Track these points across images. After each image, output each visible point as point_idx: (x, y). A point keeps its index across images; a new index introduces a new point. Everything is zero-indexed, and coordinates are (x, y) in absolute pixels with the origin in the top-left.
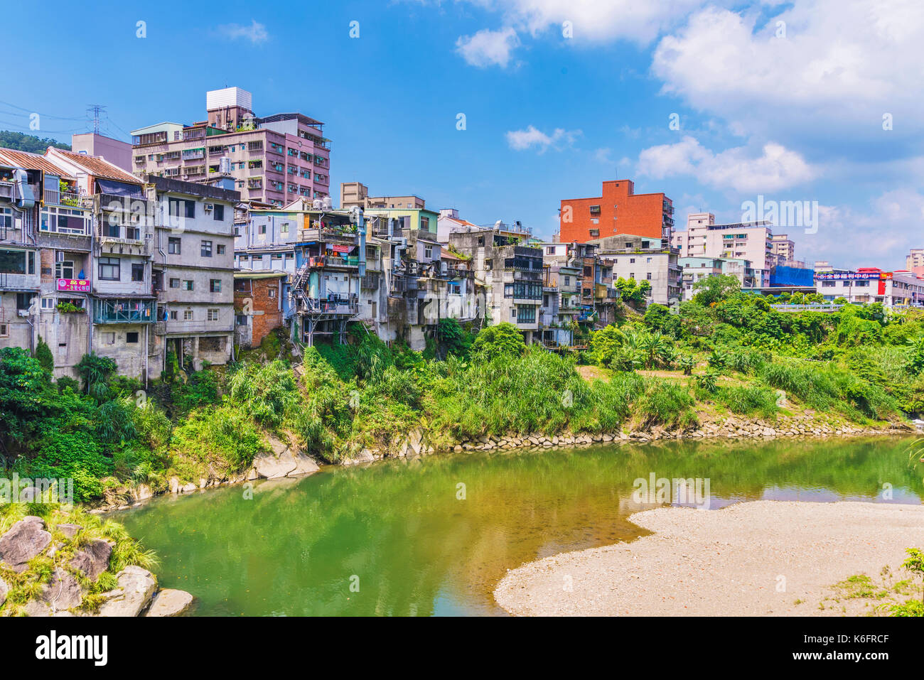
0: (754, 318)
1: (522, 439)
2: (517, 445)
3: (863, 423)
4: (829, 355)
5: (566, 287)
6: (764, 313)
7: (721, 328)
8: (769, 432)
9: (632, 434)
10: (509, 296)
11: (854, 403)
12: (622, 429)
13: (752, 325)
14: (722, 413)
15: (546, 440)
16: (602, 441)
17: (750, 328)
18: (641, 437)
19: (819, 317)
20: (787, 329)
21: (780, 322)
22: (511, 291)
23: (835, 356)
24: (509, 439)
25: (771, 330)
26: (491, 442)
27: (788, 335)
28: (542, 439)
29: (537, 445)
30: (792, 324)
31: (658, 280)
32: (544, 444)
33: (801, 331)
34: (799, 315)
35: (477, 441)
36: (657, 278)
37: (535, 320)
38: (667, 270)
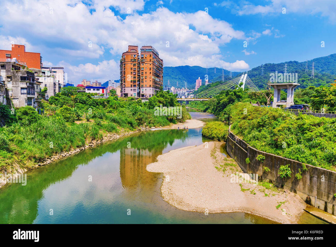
0: (88, 101)
1: (59, 155)
2: (58, 158)
3: (132, 130)
4: (110, 111)
5: (37, 89)
6: (90, 99)
7: (78, 104)
8: (118, 136)
9: (89, 145)
10: (24, 94)
11: (130, 125)
12: (86, 144)
13: (88, 103)
14: (106, 133)
15: (67, 154)
16: (82, 149)
17: (87, 104)
18: (92, 145)
19: (104, 100)
20: (97, 104)
21: (95, 102)
22: (25, 91)
23: (112, 112)
24: (54, 157)
25: (93, 105)
26: (48, 160)
27: (97, 106)
28: (66, 154)
29: (65, 157)
30: (98, 102)
31: (49, 87)
32: (67, 155)
33: (101, 105)
34: (99, 100)
35: (42, 161)
36: (49, 86)
37: (32, 104)
38: (53, 84)
